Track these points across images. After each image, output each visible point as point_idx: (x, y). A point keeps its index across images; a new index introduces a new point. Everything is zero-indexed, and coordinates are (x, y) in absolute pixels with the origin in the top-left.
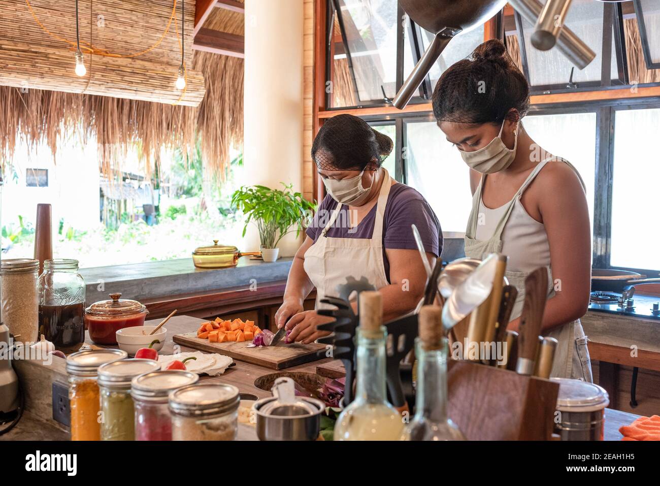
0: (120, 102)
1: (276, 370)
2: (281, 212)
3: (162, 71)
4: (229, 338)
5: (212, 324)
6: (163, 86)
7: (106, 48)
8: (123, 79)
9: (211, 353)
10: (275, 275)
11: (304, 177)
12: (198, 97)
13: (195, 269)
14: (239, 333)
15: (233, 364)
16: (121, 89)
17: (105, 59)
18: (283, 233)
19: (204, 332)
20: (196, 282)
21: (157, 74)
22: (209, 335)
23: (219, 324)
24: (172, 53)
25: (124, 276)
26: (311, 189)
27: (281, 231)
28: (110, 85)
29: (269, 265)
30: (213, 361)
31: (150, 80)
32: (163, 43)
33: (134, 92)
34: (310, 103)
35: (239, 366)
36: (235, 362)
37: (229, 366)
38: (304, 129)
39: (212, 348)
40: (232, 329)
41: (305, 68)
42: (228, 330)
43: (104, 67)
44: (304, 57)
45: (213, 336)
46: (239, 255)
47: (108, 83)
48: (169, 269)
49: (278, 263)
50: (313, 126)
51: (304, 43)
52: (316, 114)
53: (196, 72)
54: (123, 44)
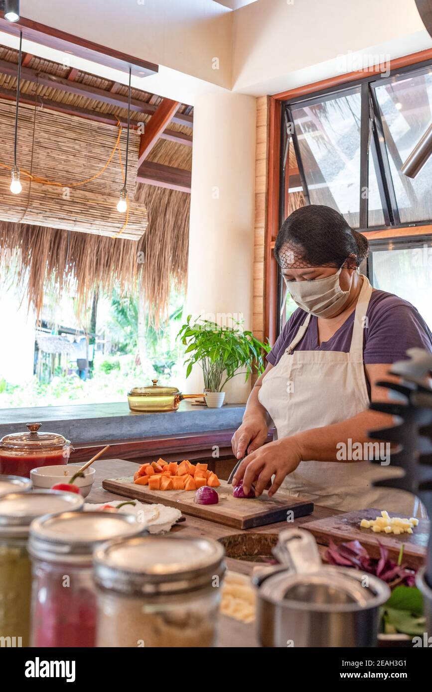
0: (58, 233)
1: (240, 529)
2: (230, 349)
3: (103, 201)
4: (175, 484)
5: (154, 467)
6: (103, 216)
7: (47, 177)
8: (63, 208)
9: (151, 503)
10: (219, 423)
11: (254, 314)
12: (139, 230)
13: (130, 413)
14: (189, 479)
15: (182, 520)
16: (59, 219)
17: (45, 188)
18: (231, 375)
19: (142, 475)
20: (131, 427)
21: (98, 204)
22: (149, 480)
23: (162, 467)
24: (114, 184)
25: (50, 417)
26: (261, 327)
27: (228, 374)
28: (48, 214)
29: (214, 410)
30: (155, 513)
31: (91, 210)
32: (106, 174)
33: (73, 222)
34: (262, 232)
35: (190, 522)
36: (185, 516)
37: (177, 522)
38: (255, 261)
39: (152, 497)
40: (179, 473)
41: (256, 195)
42: (173, 474)
43: (43, 195)
44: (256, 183)
45: (155, 481)
46: (180, 398)
47: (46, 211)
48: (101, 411)
49: (224, 409)
50: (264, 257)
51: (256, 169)
52: (268, 244)
53: (139, 204)
54: (64, 174)
